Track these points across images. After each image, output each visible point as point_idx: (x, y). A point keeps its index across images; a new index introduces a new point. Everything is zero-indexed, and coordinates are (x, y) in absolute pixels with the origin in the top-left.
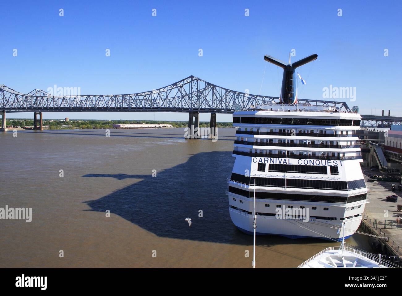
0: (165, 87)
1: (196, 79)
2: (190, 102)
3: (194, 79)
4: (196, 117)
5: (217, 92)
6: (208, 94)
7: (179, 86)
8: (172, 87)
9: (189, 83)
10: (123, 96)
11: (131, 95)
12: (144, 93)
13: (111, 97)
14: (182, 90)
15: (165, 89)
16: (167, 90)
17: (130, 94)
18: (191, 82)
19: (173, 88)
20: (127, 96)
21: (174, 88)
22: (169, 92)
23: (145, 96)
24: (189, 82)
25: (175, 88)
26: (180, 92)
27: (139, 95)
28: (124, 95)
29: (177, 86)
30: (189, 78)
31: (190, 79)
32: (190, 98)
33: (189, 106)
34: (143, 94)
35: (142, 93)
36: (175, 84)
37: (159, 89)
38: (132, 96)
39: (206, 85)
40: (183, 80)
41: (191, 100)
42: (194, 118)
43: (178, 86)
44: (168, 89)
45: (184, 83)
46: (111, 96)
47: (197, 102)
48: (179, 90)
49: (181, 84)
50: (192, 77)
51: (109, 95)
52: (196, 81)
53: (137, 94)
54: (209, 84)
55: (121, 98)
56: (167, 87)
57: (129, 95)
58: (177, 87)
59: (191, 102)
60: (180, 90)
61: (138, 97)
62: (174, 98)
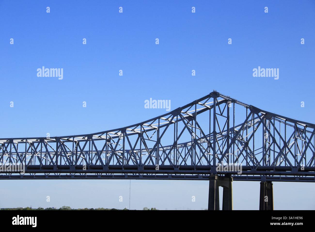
0: (155, 119)
1: (226, 101)
2: (212, 152)
3: (219, 100)
4: (227, 188)
5: (275, 129)
6: (253, 135)
7: (186, 118)
8: (170, 119)
9: (209, 110)
10: (57, 139)
11: (76, 139)
12: (107, 132)
13: (32, 144)
14: (194, 126)
15: (155, 125)
16: (160, 127)
17: (74, 137)
18: (213, 106)
19: (171, 123)
20: (68, 140)
21: (173, 121)
22: (162, 130)
23: (109, 141)
24: (207, 109)
25: (177, 121)
26: (189, 129)
27: (95, 137)
28: (61, 138)
29: (181, 116)
30: (208, 97)
31: (212, 99)
32: (211, 144)
33: (209, 162)
34: (104, 136)
35: (103, 133)
36: (176, 112)
37: (141, 124)
38: (79, 141)
39: (249, 111)
40: (195, 103)
41: (214, 149)
42: (221, 189)
43: (185, 116)
44: (161, 124)
45: (198, 110)
46: (30, 141)
47: (227, 151)
48: (186, 126)
49: (191, 112)
50: (215, 95)
51: (27, 139)
52: (224, 104)
53: (90, 136)
54: (254, 110)
55: (54, 145)
56: (159, 118)
57: (71, 139)
58: (182, 119)
59: (215, 153)
60: (189, 125)
61: (93, 143)
62: (175, 145)
